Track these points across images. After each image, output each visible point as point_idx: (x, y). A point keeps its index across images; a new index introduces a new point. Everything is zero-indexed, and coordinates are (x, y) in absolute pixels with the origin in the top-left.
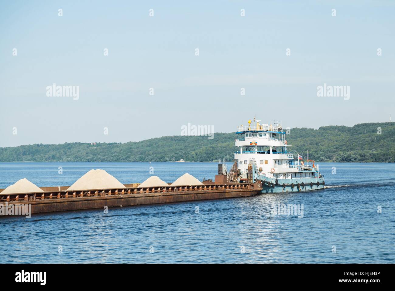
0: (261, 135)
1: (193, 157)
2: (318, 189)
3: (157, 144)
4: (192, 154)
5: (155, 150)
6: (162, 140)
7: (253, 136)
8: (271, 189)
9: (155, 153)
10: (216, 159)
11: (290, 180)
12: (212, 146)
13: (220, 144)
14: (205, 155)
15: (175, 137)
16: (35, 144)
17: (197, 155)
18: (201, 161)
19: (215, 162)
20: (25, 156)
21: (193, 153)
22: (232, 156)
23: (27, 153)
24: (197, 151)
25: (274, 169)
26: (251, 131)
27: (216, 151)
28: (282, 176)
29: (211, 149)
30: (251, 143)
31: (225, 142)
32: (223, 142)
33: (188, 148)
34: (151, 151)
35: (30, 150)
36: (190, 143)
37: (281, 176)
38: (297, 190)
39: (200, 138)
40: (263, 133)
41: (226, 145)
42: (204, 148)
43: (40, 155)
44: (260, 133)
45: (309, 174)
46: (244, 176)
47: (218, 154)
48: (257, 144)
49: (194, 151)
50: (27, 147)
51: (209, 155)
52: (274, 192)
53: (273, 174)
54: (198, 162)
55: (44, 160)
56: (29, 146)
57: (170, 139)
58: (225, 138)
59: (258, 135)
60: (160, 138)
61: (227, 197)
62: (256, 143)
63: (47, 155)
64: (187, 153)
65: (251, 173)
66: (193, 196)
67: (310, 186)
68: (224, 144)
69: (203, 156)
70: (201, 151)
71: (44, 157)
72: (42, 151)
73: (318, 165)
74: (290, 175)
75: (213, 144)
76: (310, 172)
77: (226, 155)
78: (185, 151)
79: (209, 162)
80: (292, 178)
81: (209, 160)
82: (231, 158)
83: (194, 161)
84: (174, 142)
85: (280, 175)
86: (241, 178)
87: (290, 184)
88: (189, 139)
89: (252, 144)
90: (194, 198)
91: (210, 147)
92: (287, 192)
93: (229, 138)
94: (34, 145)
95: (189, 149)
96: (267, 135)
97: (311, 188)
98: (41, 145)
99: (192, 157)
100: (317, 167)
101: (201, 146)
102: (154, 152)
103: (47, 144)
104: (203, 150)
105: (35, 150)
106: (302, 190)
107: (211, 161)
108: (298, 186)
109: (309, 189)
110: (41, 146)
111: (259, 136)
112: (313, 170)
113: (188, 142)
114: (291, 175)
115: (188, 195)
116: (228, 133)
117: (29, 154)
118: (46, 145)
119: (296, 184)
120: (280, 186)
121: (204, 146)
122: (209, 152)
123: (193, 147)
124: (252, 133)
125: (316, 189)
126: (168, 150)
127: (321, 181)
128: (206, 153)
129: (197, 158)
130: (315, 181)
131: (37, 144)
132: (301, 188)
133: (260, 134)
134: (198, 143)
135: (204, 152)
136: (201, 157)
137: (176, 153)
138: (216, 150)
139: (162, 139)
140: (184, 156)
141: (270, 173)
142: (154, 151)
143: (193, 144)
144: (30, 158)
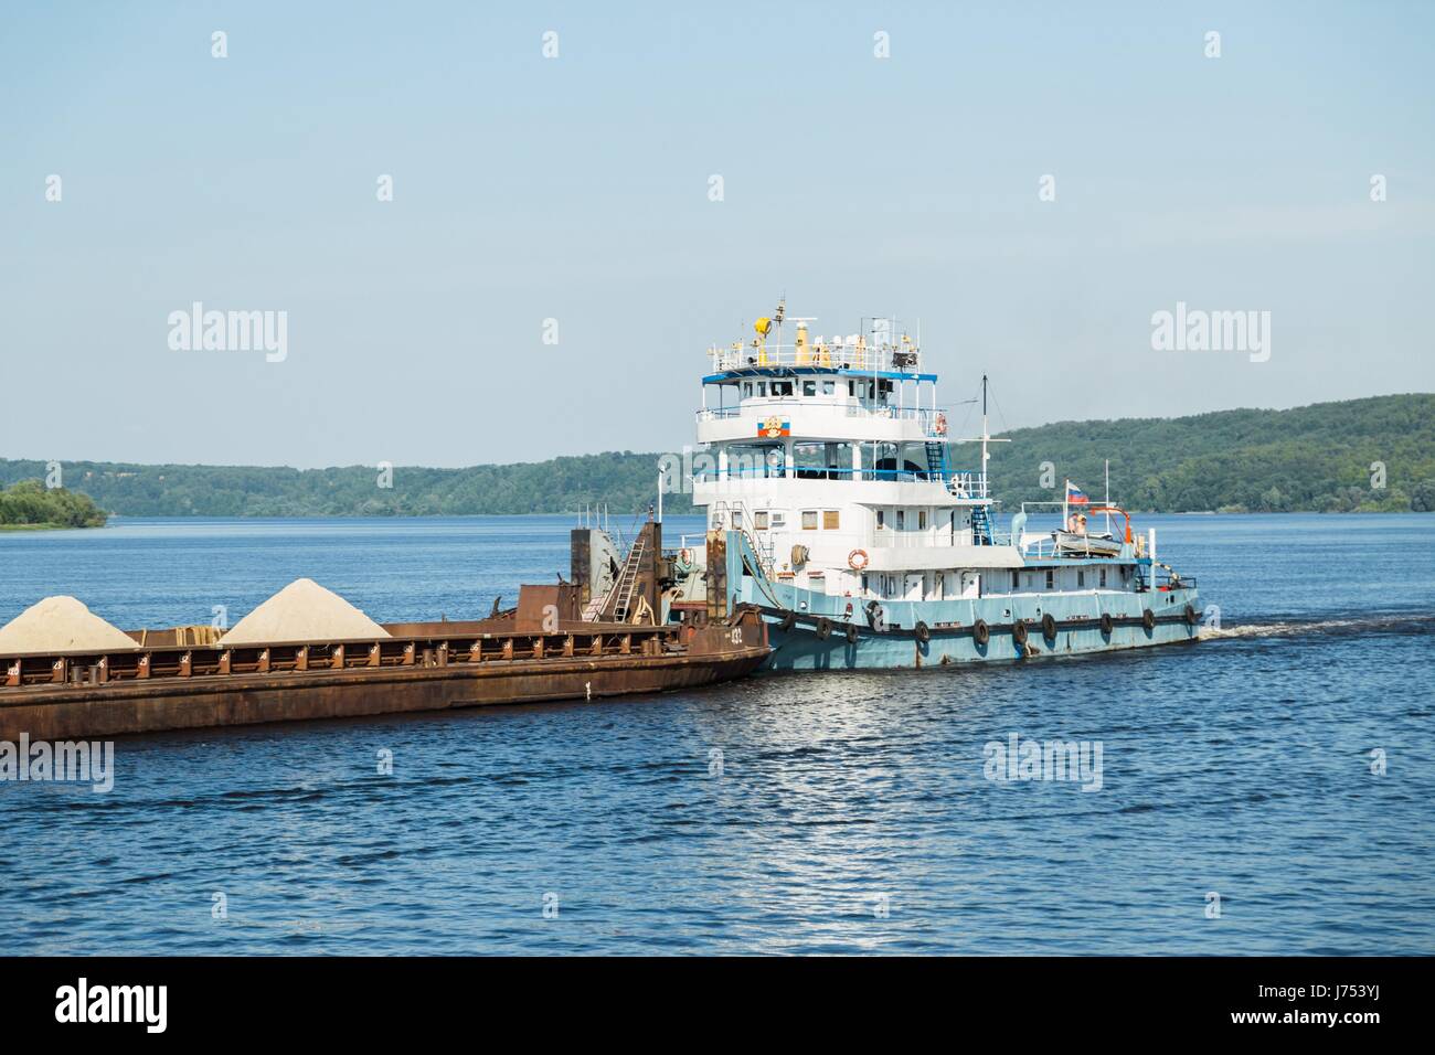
0: (811, 387)
1: (1152, 496)
2: (1153, 642)
3: (1028, 452)
4: (1148, 483)
5: (1019, 472)
6: (1045, 437)
7: (775, 393)
8: (841, 651)
9: (1020, 484)
10: (1234, 501)
11: (967, 605)
12: (1219, 455)
13: (1249, 450)
14: (1195, 488)
15: (1092, 424)
16: (608, 453)
17: (1164, 487)
18: (1182, 510)
19: (1229, 512)
20: (571, 496)
21: (1153, 481)
22: (1291, 492)
23: (580, 485)
24: (1165, 474)
25: (862, 553)
26: (764, 372)
27: (1232, 474)
28: (920, 584)
29: (1217, 465)
30: (761, 425)
31: (1269, 442)
32: (1259, 442)
33: (1137, 462)
34: (1004, 473)
35: (588, 475)
36: (1145, 445)
37: (915, 585)
38: (1013, 654)
39: (1178, 428)
40: (819, 379)
41: (1269, 453)
42: (1191, 462)
43: (623, 491)
44: (803, 378)
45: (1103, 572)
46: (694, 591)
47: (1241, 483)
48: (788, 432)
49: (1157, 473)
50: (579, 462)
51: (1207, 489)
52: (859, 664)
53: (859, 579)
54: (1170, 514)
55: (636, 507)
56: (587, 460)
57: (1076, 431)
58: (1269, 426)
59: (794, 390)
60: (1039, 428)
61: (483, 700)
62: (786, 426)
63: (647, 490)
64: (1129, 479)
65: (721, 576)
66: (217, 703)
67: (1098, 631)
68: (1264, 450)
69: (1184, 493)
70: (1181, 473)
71: (635, 499)
72: (631, 477)
73: (1152, 531)
74: (972, 583)
75: (1223, 448)
76: (1110, 566)
77: (1269, 488)
78: (1125, 474)
79: (1207, 513)
80: (983, 596)
81: (1207, 506)
82: (1286, 497)
83: (1157, 510)
84: (1088, 442)
85: (910, 584)
86: (679, 599)
87: (964, 624)
88: (1141, 432)
89: (767, 431)
90: (232, 711)
91: (1213, 460)
92: (945, 661)
93: (1282, 428)
94: (602, 454)
95: (1138, 468)
96: (841, 388)
97: (1107, 640)
98: (628, 454)
99: (1147, 495)
100: (1147, 540)
101: (1181, 458)
102: (1017, 478)
103: (646, 453)
104: (1188, 472)
105: (609, 474)
106: (1045, 651)
107: (1213, 509)
108: (1017, 631)
109: (1088, 645)
110: (626, 461)
111: (802, 393)
112: (1126, 555)
113: (1138, 443)
114: (976, 581)
115: (178, 701)
116: (1279, 409)
117: (585, 487)
118: (644, 455)
119: (1010, 621)
120: (896, 633)
121: (1192, 455)
122: (1209, 477)
123: (1153, 461)
124: (768, 380)
125: (1138, 644)
126: (1065, 472)
127: (1170, 605)
128: (1196, 481)
129: (1166, 499)
130: (1135, 605)
131: (613, 451)
132: (1034, 641)
133: (806, 383)
134: (1171, 446)
135: (1190, 477)
136: (1179, 497)
137: (1092, 483)
138: (1234, 470)
139: (1045, 434)
140: (1120, 491)
141: (848, 571)
142: (1017, 475)
143: (1154, 450)
144: (587, 500)
